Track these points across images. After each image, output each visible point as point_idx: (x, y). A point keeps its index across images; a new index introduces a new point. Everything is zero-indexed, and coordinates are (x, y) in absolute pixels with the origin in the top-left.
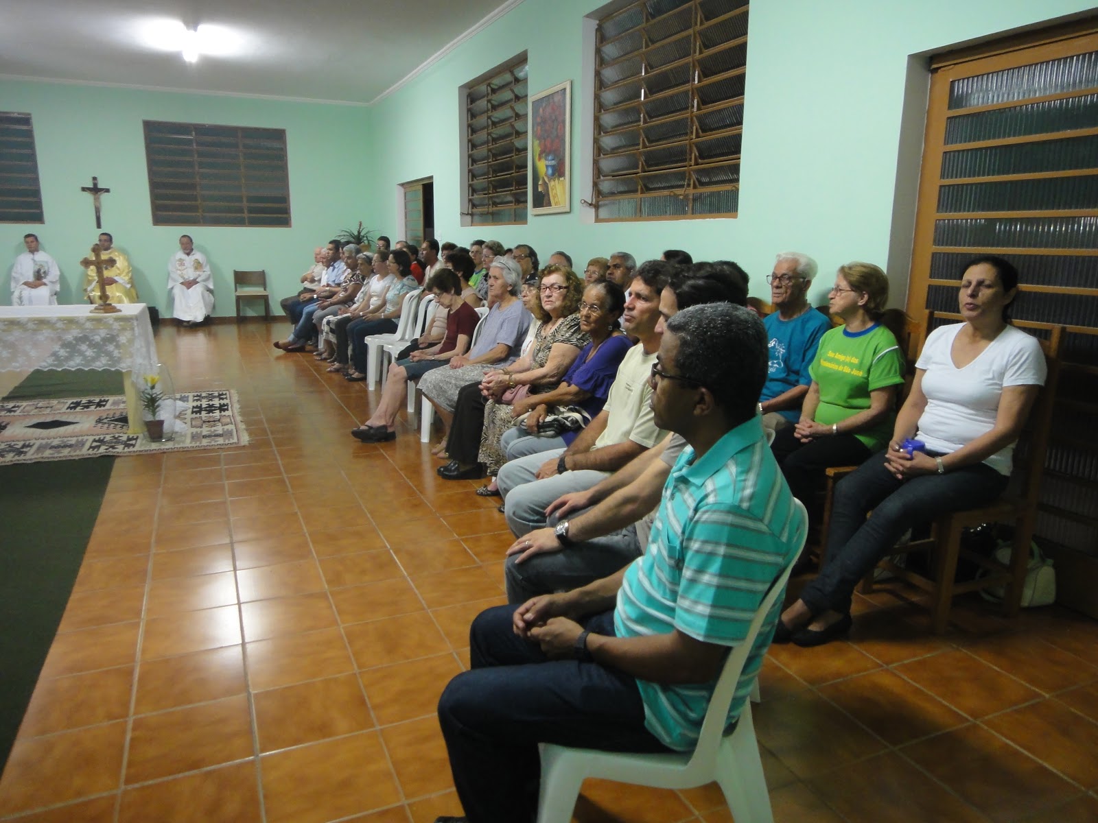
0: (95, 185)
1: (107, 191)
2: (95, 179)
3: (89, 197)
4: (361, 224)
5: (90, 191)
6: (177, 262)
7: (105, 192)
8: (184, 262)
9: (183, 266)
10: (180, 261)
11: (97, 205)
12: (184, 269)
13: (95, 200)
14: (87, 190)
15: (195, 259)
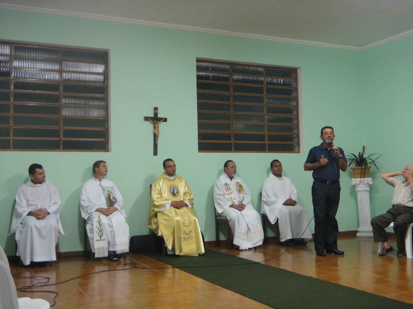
0: (156, 114)
1: (165, 120)
2: (156, 109)
3: (149, 126)
4: (364, 148)
5: (151, 121)
6: (224, 186)
7: (163, 121)
8: (229, 186)
9: (229, 189)
10: (226, 185)
11: (156, 132)
12: (231, 193)
13: (154, 127)
14: (149, 119)
15: (237, 182)
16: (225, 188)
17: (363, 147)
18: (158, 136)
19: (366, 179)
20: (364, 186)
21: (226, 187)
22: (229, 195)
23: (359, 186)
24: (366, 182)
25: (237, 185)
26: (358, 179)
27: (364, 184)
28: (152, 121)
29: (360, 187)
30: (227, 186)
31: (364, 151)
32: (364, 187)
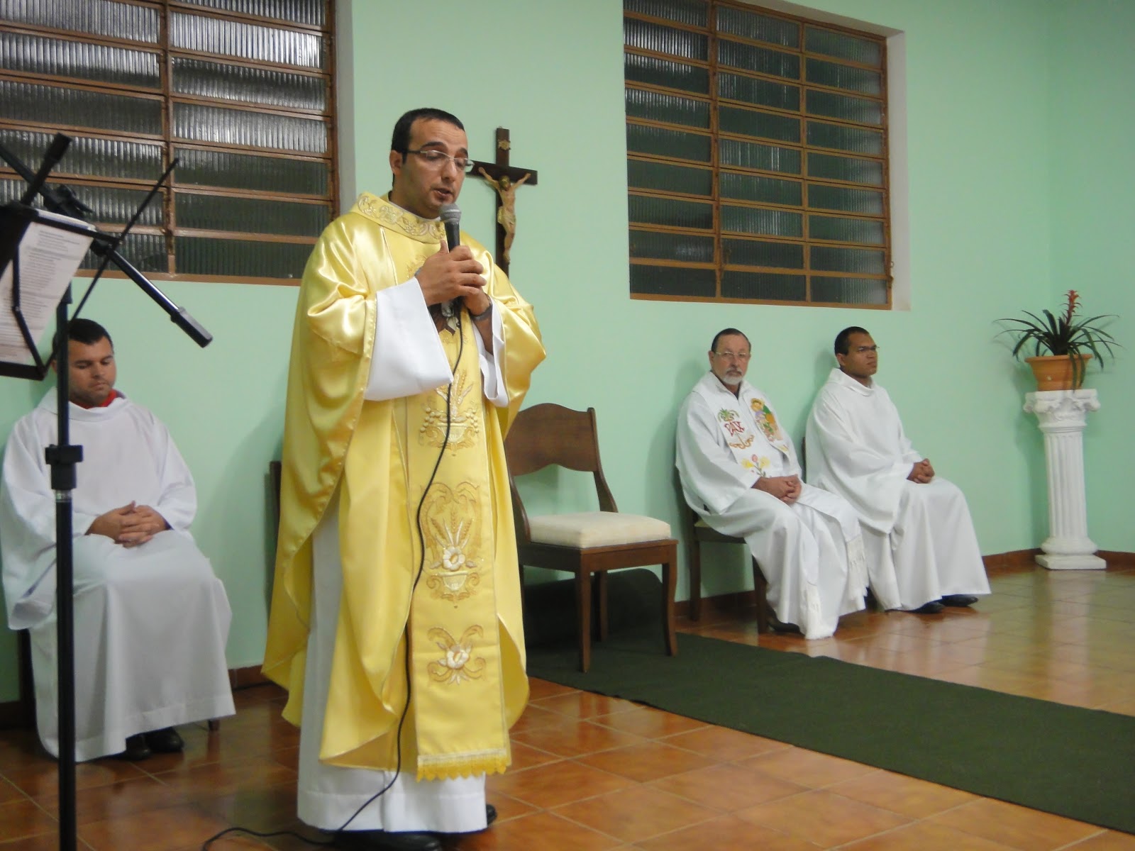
2: (502, 135)
4: (1072, 297)
5: (488, 177)
6: (722, 420)
7: (527, 182)
8: (736, 419)
9: (738, 428)
10: (726, 415)
11: (506, 218)
12: (748, 441)
13: (499, 203)
14: (482, 170)
15: (755, 401)
16: (726, 426)
17: (1070, 294)
18: (512, 235)
19: (1080, 392)
20: (1074, 413)
21: (728, 422)
22: (745, 446)
23: (1060, 414)
24: (1080, 403)
25: (756, 408)
26: (1058, 395)
27: (1074, 410)
28: (494, 178)
29: (1061, 417)
30: (728, 420)
31: (1071, 308)
32: (1073, 417)
